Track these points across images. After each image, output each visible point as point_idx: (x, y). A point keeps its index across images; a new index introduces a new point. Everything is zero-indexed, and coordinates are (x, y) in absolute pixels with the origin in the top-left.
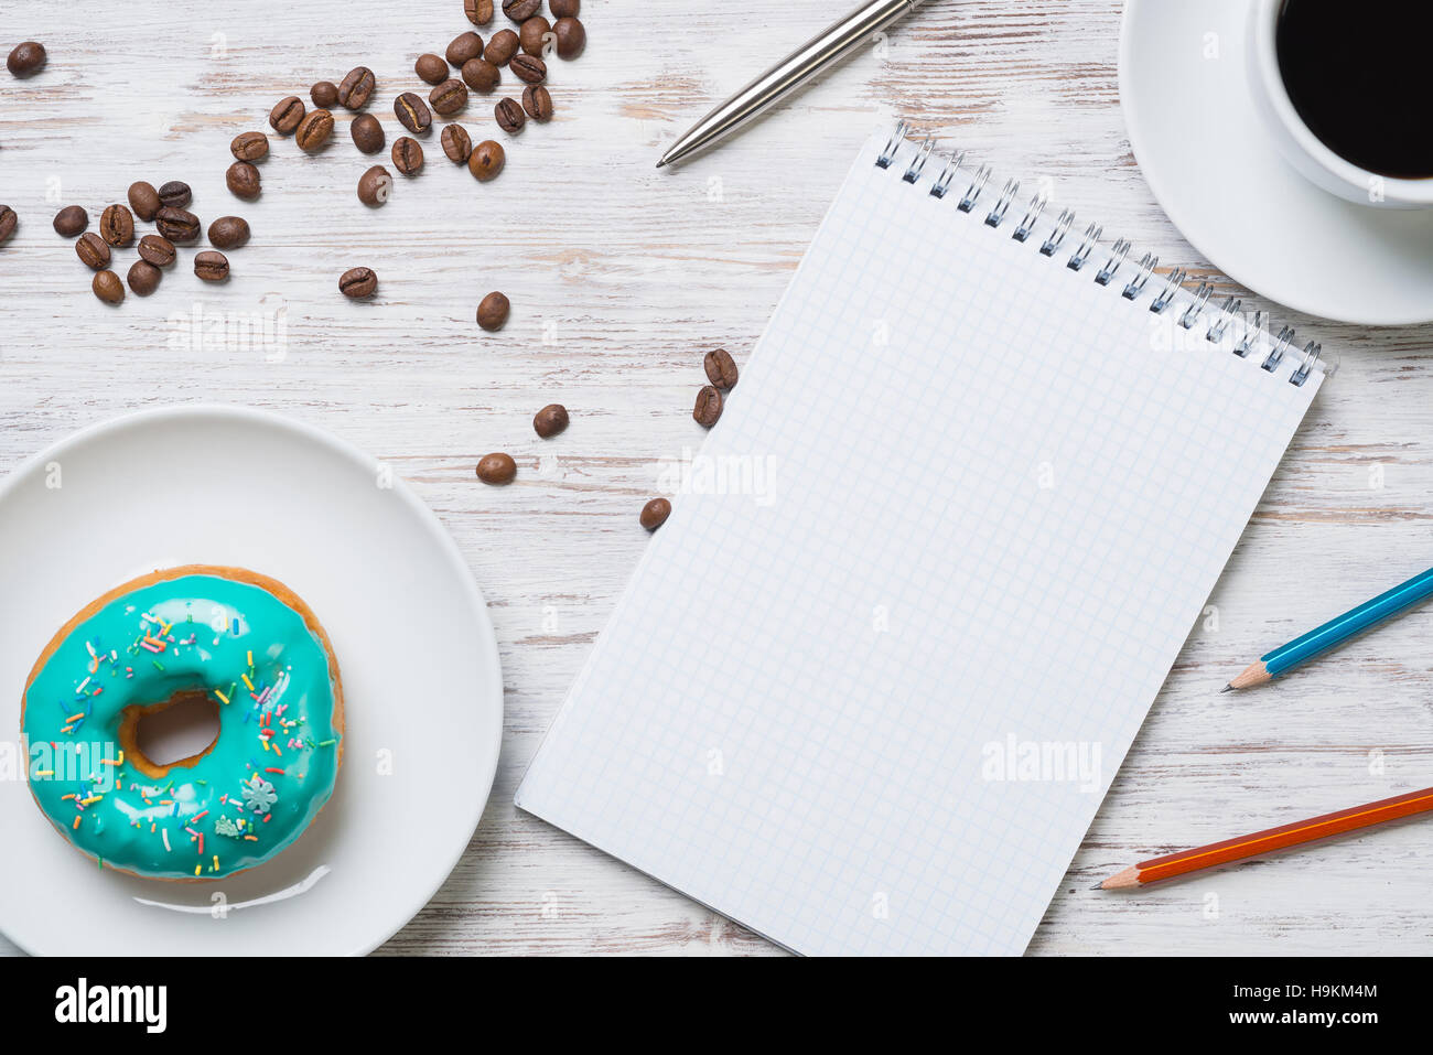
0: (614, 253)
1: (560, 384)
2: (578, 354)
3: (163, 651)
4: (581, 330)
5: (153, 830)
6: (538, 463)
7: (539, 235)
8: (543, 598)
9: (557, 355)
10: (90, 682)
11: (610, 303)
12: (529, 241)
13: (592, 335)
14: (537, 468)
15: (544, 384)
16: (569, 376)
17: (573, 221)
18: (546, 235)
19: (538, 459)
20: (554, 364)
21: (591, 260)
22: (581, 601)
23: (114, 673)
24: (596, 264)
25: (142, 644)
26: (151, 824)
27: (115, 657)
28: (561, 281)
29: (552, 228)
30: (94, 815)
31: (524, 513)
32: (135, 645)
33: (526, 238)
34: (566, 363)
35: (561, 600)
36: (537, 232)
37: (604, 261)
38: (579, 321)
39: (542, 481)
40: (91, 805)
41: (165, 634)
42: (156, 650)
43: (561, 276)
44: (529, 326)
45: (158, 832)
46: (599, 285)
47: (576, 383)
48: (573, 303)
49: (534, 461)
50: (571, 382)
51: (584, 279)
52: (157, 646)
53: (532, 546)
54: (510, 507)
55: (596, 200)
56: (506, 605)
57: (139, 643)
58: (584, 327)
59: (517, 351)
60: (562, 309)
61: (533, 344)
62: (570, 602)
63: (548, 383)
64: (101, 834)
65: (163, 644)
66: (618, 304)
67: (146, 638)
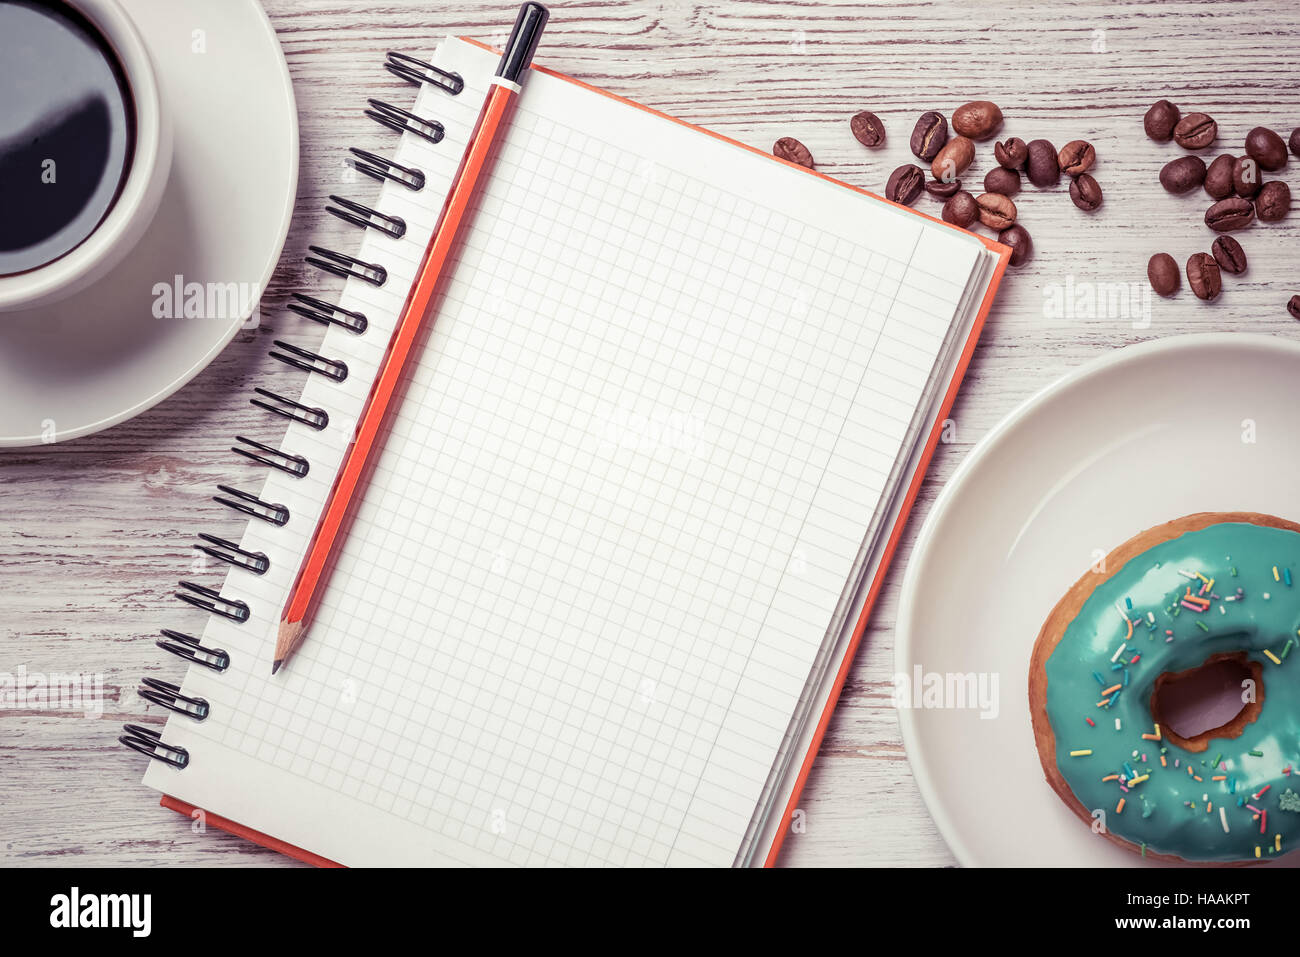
0: (204, 460)
1: (144, 607)
2: (165, 573)
3: (1208, 609)
4: (167, 546)
5: (1209, 810)
6: (119, 694)
7: (120, 441)
8: (123, 844)
9: (140, 574)
10: (1125, 650)
11: (198, 516)
12: (109, 449)
13: (179, 552)
14: (117, 700)
15: (126, 606)
16: (150, 597)
17: (158, 426)
18: (128, 441)
19: (118, 689)
20: (138, 584)
21: (179, 469)
22: (164, 847)
23: (1151, 637)
24: (183, 473)
25: (1183, 603)
26: (1207, 803)
27: (1152, 620)
28: (145, 492)
29: (136, 433)
30: (1142, 797)
31: (102, 749)
32: (1175, 605)
33: (106, 445)
34: (150, 583)
35: (142, 848)
36: (118, 438)
37: (192, 470)
38: (164, 536)
39: (122, 714)
40: (1138, 786)
41: (1208, 590)
42: (1200, 610)
43: (145, 486)
44: (109, 542)
45: (1215, 813)
46: (187, 497)
47: (162, 605)
48: (158, 516)
49: (113, 691)
50: (156, 604)
51: (171, 490)
52: (1200, 605)
53: (111, 786)
54: (86, 744)
55: (184, 402)
56: (81, 852)
57: (1178, 602)
58: (169, 543)
59: (95, 569)
60: (148, 523)
61: (113, 562)
62: (152, 849)
63: (130, 605)
64: (1150, 818)
65: (1206, 602)
66: (207, 517)
67: (1186, 597)
